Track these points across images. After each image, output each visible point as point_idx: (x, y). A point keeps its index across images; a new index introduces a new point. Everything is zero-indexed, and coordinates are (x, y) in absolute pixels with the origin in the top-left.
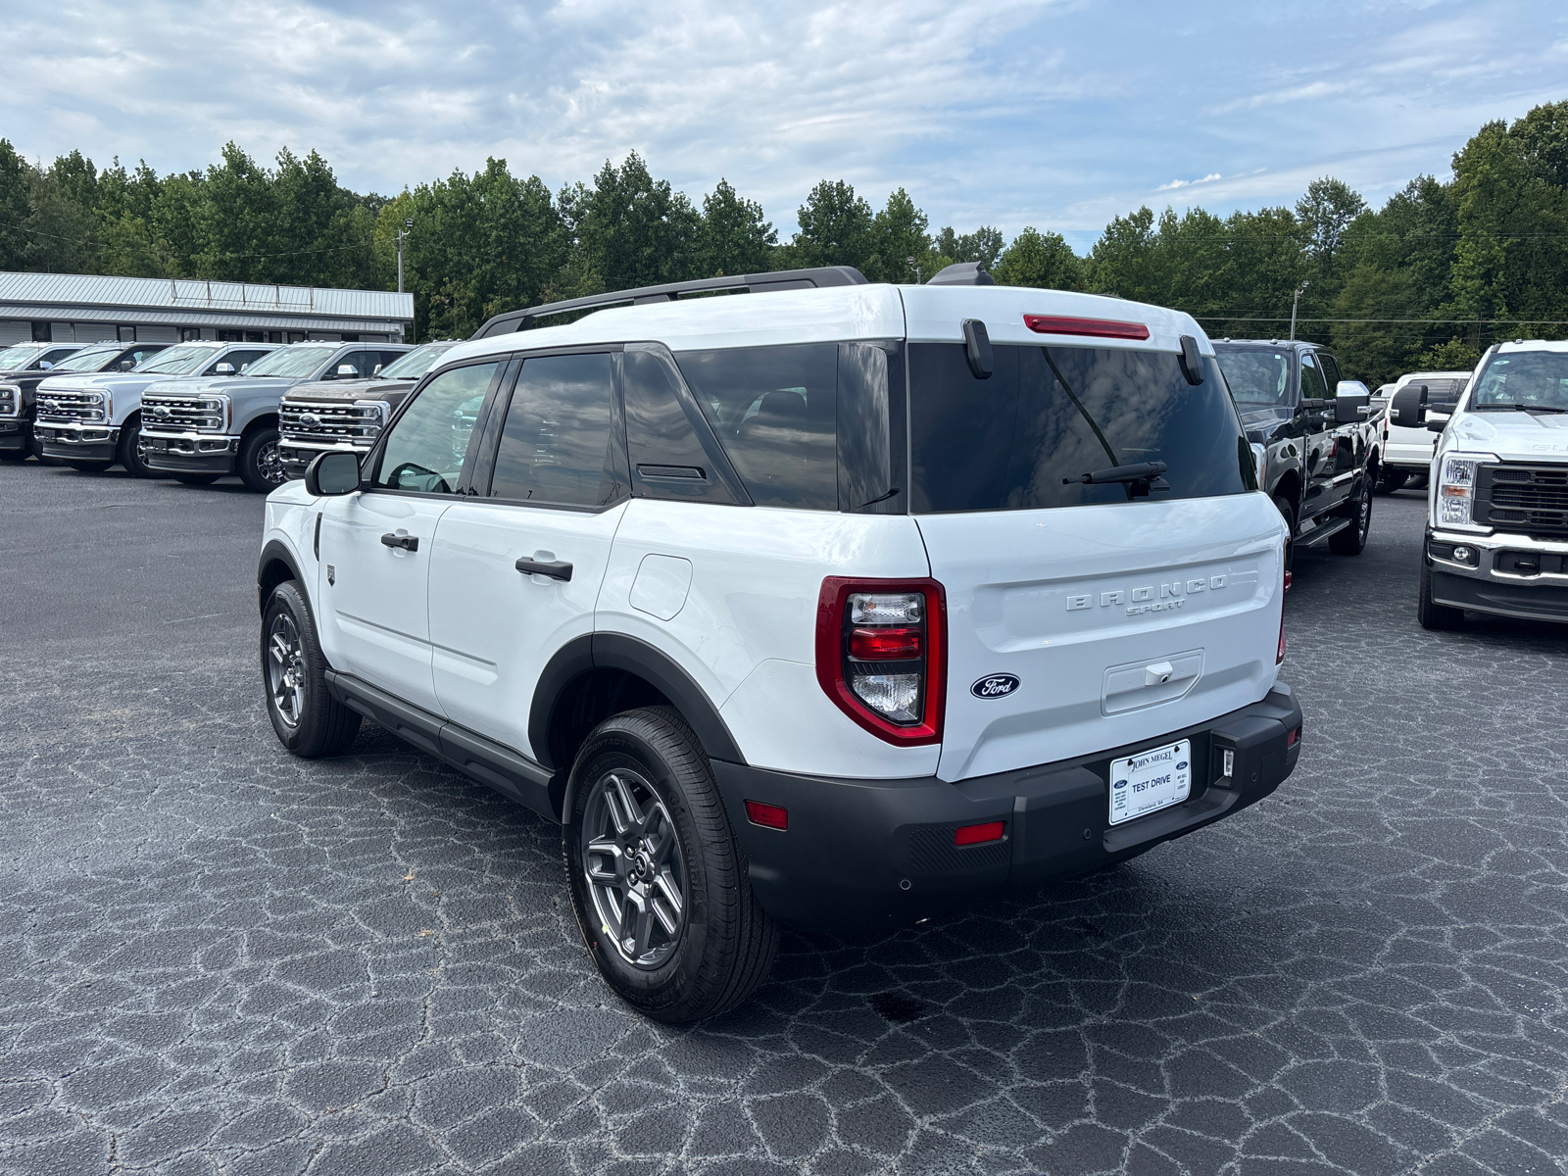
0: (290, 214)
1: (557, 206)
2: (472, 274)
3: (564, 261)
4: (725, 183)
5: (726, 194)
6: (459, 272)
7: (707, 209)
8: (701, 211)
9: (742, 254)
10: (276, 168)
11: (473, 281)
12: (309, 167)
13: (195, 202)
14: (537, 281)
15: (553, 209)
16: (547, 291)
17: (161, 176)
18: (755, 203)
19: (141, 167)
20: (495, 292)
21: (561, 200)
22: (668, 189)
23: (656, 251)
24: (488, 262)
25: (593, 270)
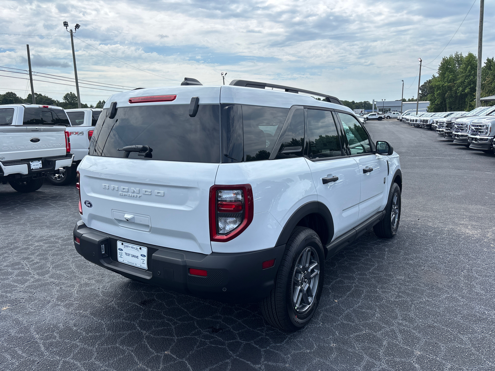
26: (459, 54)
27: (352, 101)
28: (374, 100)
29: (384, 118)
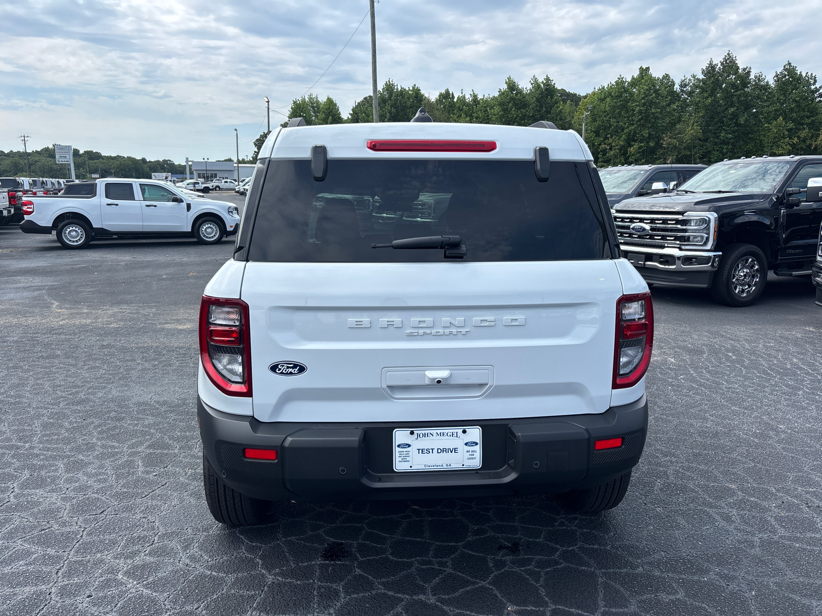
0: (533, 109)
1: (678, 89)
2: (623, 132)
3: (679, 121)
4: (789, 64)
5: (790, 70)
6: (616, 131)
7: (775, 81)
8: (772, 83)
9: (798, 106)
10: (529, 86)
11: (624, 136)
12: (544, 84)
13: (492, 107)
14: (660, 133)
15: (676, 91)
16: (665, 139)
17: (480, 97)
18: (812, 74)
19: (472, 93)
20: (635, 141)
21: (681, 86)
22: (749, 72)
23: (737, 110)
24: (633, 124)
25: (695, 124)
26: (313, 96)
27: (141, 158)
28: (187, 159)
29: (212, 190)
